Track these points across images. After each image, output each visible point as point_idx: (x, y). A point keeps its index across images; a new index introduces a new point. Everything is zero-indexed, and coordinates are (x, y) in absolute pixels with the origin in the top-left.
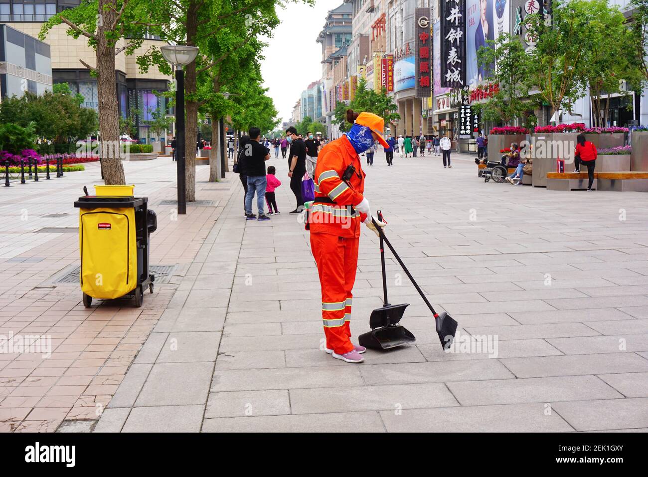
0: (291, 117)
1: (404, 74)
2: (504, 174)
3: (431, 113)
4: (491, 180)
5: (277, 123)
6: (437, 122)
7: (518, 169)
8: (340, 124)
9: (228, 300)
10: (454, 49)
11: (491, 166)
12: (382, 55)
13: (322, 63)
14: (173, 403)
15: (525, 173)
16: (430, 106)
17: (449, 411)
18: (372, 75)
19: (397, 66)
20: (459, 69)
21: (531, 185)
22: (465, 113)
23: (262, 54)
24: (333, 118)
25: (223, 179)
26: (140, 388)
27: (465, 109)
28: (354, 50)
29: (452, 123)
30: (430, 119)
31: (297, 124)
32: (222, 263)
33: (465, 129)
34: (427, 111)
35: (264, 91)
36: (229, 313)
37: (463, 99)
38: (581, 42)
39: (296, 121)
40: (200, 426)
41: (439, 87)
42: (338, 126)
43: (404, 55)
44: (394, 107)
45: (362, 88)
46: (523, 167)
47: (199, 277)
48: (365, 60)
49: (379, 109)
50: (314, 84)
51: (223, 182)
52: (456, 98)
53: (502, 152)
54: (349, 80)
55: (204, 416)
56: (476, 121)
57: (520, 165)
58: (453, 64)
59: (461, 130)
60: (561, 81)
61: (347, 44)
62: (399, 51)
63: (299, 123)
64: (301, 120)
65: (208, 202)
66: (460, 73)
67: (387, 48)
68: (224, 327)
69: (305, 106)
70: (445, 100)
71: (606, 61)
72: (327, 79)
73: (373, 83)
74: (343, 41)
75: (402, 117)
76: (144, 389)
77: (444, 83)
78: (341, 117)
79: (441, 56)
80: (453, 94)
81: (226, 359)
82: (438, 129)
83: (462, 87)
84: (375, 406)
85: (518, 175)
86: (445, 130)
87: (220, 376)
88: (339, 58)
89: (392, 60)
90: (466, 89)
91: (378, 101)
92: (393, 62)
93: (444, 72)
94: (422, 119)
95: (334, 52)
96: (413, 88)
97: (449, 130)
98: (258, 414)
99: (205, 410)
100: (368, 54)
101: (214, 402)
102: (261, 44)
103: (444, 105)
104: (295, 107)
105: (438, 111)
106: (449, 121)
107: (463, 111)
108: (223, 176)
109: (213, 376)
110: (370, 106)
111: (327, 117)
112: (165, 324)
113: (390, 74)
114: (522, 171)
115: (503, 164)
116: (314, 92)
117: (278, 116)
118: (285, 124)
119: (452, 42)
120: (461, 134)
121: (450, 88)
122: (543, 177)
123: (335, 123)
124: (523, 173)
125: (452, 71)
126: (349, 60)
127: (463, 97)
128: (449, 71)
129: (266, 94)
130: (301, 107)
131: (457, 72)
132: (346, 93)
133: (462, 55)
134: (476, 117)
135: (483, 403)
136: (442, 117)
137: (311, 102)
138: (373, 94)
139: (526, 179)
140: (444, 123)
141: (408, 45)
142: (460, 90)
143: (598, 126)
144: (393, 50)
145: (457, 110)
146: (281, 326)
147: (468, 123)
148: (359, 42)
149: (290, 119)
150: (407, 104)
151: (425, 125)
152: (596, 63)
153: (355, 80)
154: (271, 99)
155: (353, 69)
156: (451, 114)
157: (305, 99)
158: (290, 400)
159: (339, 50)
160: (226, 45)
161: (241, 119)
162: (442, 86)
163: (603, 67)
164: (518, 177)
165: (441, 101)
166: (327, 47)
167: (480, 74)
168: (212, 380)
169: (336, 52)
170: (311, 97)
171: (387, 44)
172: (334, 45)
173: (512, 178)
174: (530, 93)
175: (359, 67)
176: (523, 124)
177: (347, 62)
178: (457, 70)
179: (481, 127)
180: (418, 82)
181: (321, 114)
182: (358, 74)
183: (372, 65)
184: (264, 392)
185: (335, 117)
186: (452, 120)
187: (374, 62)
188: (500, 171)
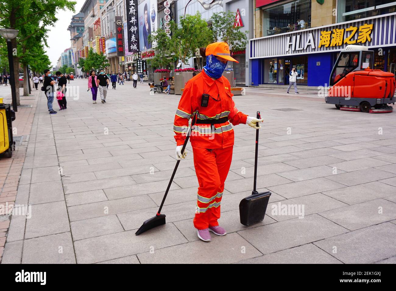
0: (57, 65)
1: (110, 46)
2: (162, 90)
3: (123, 63)
4: (156, 92)
5: (51, 68)
6: (127, 67)
7: (168, 87)
8: (81, 68)
9: (56, 151)
10: (134, 35)
11: (156, 86)
12: (100, 37)
13: (71, 40)
14: (48, 202)
15: (171, 89)
16: (123, 60)
17: (178, 191)
18: (95, 46)
19: (107, 42)
20: (136, 44)
21: (174, 94)
22: (140, 63)
23: (47, 34)
24: (78, 65)
25: (30, 95)
26: (28, 196)
27: (140, 62)
28: (86, 34)
29: (134, 68)
30: (124, 66)
31: (60, 68)
32: (46, 134)
33: (140, 71)
34: (121, 62)
35: (44, 53)
36: (59, 157)
37: (139, 58)
38: (192, 34)
39: (59, 67)
40: (66, 211)
41: (128, 52)
42: (81, 69)
43: (110, 37)
44: (107, 61)
45: (91, 52)
46: (170, 87)
47: (36, 141)
48: (91, 39)
49: (100, 61)
50: (67, 50)
51: (30, 96)
52: (135, 57)
53: (161, 80)
54: (84, 48)
55: (66, 206)
56: (145, 67)
57: (169, 85)
58: (134, 42)
59: (138, 71)
60: (184, 50)
61: (82, 31)
62: (108, 35)
63: (61, 68)
64: (62, 67)
65: (27, 105)
66: (137, 46)
67: (102, 34)
68: (59, 164)
69: (63, 60)
70: (131, 57)
71: (202, 42)
72: (74, 47)
73: (96, 50)
74: (80, 30)
75: (110, 65)
76: (30, 197)
77: (130, 50)
78: (82, 65)
79: (128, 38)
80: (134, 55)
81: (66, 178)
82: (128, 70)
83: (138, 52)
84: (146, 193)
85: (168, 90)
86: (131, 71)
87: (67, 186)
88: (79, 38)
89: (104, 40)
90: (140, 53)
91: (99, 58)
92: (105, 41)
93: (129, 46)
94: (120, 66)
95: (76, 35)
96: (116, 52)
97: (133, 71)
98: (93, 202)
99: (66, 203)
100: (93, 36)
101: (69, 199)
102: (47, 30)
103: (130, 60)
104: (58, 61)
105: (127, 62)
106: (133, 67)
107: (139, 62)
108: (30, 93)
109: (63, 187)
110: (96, 60)
111: (75, 65)
112: (27, 164)
113: (104, 46)
114: (170, 88)
115: (161, 85)
116: (68, 53)
117: (51, 64)
118: (54, 68)
119: (133, 32)
120: (138, 73)
121: (132, 53)
122: (179, 91)
123: (79, 68)
124: (170, 89)
125: (133, 45)
126: (84, 39)
127: (138, 57)
128: (132, 45)
129: (45, 54)
130: (61, 60)
131: (135, 45)
132: (83, 54)
133: (137, 38)
134: (144, 65)
135: (191, 186)
136: (129, 65)
137: (66, 58)
138: (96, 54)
139: (172, 91)
140: (130, 68)
141: (111, 33)
142: (137, 53)
143: (199, 69)
144: (105, 35)
145: (136, 62)
146: (87, 161)
147: (141, 68)
148: (88, 31)
149: (56, 66)
150: (112, 60)
151: (121, 69)
152: (198, 43)
153: (87, 48)
154: (48, 56)
155: (86, 43)
156: (133, 64)
157: (63, 57)
158: (105, 194)
159: (79, 34)
160: (29, 30)
161: (36, 66)
162: (129, 52)
163: (201, 44)
164: (168, 91)
165: (129, 58)
166: (73, 33)
167: (146, 47)
168: (63, 189)
169: (77, 35)
170: (66, 56)
171: (102, 32)
172: (76, 32)
173: (166, 91)
174: (172, 54)
175: (89, 42)
176: (165, 68)
177: (83, 40)
178: (135, 44)
179: (147, 69)
180: (118, 49)
181: (71, 64)
182: (88, 46)
183: (95, 42)
184: (91, 192)
185: (79, 65)
186: (134, 66)
187: (96, 40)
188: (160, 88)
